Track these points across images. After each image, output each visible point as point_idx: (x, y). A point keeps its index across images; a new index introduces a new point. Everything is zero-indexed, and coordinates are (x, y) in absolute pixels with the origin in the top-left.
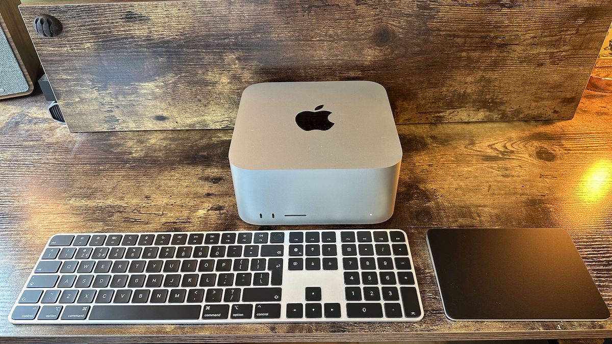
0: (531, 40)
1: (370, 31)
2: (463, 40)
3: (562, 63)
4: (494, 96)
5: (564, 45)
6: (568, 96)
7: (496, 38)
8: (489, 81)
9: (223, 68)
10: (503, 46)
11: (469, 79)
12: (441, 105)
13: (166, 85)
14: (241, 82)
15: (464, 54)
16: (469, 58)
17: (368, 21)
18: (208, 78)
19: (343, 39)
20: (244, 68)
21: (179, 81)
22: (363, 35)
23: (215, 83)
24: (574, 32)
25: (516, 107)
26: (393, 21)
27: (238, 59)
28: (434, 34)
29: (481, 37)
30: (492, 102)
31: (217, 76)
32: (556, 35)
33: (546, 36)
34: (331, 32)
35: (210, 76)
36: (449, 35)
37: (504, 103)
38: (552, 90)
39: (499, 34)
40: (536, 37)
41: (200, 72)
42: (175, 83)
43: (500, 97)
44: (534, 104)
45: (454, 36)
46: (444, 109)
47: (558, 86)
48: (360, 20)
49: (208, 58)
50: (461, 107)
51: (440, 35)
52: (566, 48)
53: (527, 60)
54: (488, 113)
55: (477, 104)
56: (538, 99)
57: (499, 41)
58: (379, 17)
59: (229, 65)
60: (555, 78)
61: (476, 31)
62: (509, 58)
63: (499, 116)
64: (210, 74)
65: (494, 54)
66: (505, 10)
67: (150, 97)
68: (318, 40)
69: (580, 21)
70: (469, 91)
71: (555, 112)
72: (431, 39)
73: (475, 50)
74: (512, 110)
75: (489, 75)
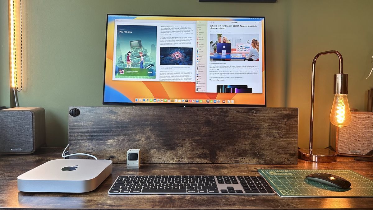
0: (268, 127)
1: (203, 121)
2: (240, 125)
3: (284, 137)
5: (282, 129)
6: (292, 153)
7: (253, 125)
8: (254, 144)
9: (143, 133)
10: (257, 129)
11: (246, 143)
13: (118, 141)
14: (150, 140)
15: (242, 131)
16: (244, 133)
17: (202, 117)
18: (137, 138)
19: (192, 123)
20: (152, 134)
21: (124, 139)
22: (200, 122)
23: (139, 140)
24: (285, 124)
25: (270, 157)
26: (212, 117)
27: (150, 130)
28: (228, 122)
29: (247, 125)
30: (259, 154)
31: (141, 137)
32: (277, 125)
33: (274, 125)
34: (187, 120)
35: (137, 137)
36: (234, 124)
37: (264, 155)
38: (283, 149)
39: (254, 123)
40: (269, 126)
41: (134, 135)
42: (122, 140)
43: (262, 152)
44: (278, 156)
45: (236, 124)
46: (238, 157)
47: (286, 148)
48: (199, 116)
49: (138, 129)
50: (245, 156)
51: (231, 123)
52: (284, 130)
53: (268, 135)
54: (258, 160)
55: (252, 155)
56: (279, 154)
57: (255, 126)
58: (206, 115)
59: (146, 132)
60: (283, 144)
61: (245, 122)
62: (261, 134)
63: (264, 162)
64: (138, 136)
65: (254, 132)
66: (254, 114)
67: (110, 146)
68: (182, 123)
69: (286, 120)
70: (247, 148)
71: (288, 160)
72: (227, 125)
73: (246, 130)
75: (254, 141)
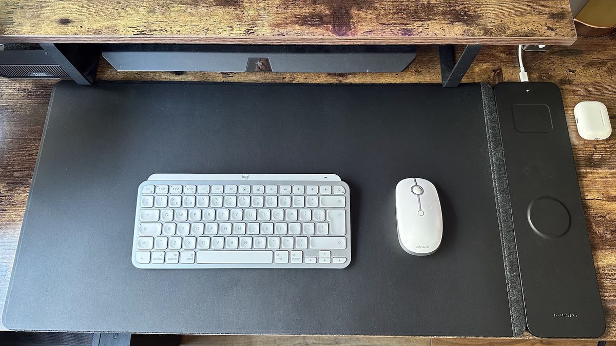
4: (465, 8)
12: (405, 16)
74: (494, 24)
